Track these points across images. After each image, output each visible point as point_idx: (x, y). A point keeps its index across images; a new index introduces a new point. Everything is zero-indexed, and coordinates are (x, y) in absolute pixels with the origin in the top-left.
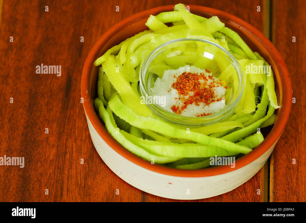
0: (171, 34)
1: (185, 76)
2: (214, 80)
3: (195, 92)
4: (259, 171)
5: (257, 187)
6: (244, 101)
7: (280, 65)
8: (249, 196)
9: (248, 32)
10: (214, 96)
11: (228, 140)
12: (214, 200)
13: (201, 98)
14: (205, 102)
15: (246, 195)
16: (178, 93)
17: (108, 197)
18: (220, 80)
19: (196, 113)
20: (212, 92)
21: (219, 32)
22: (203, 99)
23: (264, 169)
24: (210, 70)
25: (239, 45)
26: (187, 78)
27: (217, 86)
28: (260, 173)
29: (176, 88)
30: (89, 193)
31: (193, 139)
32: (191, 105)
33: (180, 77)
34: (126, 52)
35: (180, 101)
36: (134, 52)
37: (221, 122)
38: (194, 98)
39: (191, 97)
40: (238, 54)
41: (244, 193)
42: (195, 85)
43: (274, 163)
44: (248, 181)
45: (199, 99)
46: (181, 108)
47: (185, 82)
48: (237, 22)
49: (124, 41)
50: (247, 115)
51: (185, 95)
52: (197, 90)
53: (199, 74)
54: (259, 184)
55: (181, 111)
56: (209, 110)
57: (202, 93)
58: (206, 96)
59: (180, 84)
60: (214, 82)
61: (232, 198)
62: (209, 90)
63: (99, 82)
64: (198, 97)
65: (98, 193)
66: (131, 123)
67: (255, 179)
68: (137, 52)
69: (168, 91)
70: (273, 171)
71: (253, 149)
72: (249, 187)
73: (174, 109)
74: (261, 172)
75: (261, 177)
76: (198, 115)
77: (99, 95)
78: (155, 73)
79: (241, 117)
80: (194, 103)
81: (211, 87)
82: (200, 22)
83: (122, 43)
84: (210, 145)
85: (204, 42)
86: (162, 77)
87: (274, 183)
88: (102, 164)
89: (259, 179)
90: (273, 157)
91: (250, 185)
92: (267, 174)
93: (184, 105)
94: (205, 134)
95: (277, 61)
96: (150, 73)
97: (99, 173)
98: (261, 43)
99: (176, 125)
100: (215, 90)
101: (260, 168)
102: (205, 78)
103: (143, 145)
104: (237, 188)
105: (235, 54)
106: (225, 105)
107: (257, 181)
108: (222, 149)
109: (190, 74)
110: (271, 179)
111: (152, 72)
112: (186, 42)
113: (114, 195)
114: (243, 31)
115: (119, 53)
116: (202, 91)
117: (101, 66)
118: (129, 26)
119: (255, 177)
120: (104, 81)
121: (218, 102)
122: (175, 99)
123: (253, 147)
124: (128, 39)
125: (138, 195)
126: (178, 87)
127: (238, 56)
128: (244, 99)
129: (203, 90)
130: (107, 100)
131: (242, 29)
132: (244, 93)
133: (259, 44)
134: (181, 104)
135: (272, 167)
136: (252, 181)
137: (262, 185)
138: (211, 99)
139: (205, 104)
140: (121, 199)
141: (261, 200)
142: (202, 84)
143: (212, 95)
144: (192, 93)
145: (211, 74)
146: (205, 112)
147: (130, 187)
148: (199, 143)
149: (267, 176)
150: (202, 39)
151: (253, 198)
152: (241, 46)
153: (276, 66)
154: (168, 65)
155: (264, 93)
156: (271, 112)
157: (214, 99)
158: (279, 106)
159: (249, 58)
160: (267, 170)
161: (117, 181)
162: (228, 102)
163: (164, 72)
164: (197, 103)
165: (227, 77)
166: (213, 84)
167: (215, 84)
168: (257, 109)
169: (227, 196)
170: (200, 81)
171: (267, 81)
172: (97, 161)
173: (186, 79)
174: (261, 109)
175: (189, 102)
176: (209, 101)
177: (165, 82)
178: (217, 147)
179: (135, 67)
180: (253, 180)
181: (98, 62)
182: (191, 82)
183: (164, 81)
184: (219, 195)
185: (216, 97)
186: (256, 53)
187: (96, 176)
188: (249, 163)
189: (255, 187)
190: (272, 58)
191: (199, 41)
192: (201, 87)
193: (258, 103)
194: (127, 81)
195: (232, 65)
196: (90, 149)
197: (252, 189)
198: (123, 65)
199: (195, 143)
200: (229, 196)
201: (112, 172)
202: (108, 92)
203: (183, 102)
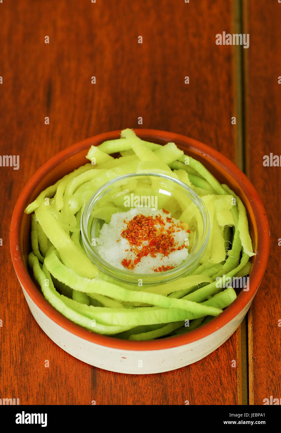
0: (118, 169)
1: (137, 220)
2: (174, 223)
3: (150, 241)
4: (235, 332)
5: (233, 352)
6: (212, 247)
7: (253, 200)
8: (223, 365)
9: (213, 159)
10: (174, 243)
11: (193, 300)
12: (181, 372)
13: (158, 248)
14: (163, 253)
15: (219, 364)
16: (129, 243)
17: (51, 376)
18: (181, 222)
19: (152, 267)
20: (171, 239)
21: (178, 161)
22: (161, 249)
23: (241, 329)
24: (168, 210)
25: (203, 176)
26: (140, 223)
27: (177, 231)
28: (236, 335)
29: (127, 237)
30: (26, 372)
31: (150, 302)
32: (146, 258)
33: (131, 222)
34: (64, 194)
35: (133, 252)
36: (73, 194)
37: (184, 277)
38: (149, 248)
39: (145, 247)
40: (202, 188)
41: (217, 361)
42: (150, 232)
43: (253, 321)
44: (221, 346)
45: (155, 249)
46: (134, 261)
47: (137, 229)
48: (198, 148)
49: (61, 180)
50: (215, 266)
51: (137, 245)
52: (153, 238)
53: (154, 218)
54: (235, 349)
55: (134, 266)
56: (169, 262)
57: (159, 241)
58: (164, 244)
59: (131, 231)
60: (173, 226)
61: (202, 368)
62: (167, 236)
63: (32, 232)
64: (154, 247)
65: (38, 371)
66: (72, 287)
67: (230, 343)
68: (77, 194)
69: (118, 241)
70: (252, 331)
71: (223, 309)
72: (223, 354)
73: (126, 263)
74: (237, 333)
75: (237, 340)
76: (155, 268)
77: (33, 249)
78: (100, 218)
79: (208, 269)
80: (149, 255)
81: (169, 233)
82: (153, 151)
83: (59, 181)
84: (171, 307)
85: (159, 176)
86: (110, 223)
87: (254, 346)
88: (42, 334)
89: (234, 342)
90: (251, 313)
91: (224, 351)
92: (244, 335)
93: (137, 258)
94: (163, 295)
95: (249, 195)
96: (95, 219)
97: (38, 345)
98: (229, 174)
99: (128, 284)
100: (175, 236)
101: (235, 329)
102: (161, 222)
103: (88, 313)
104: (209, 356)
105: (198, 188)
106: (187, 254)
107: (233, 346)
108: (185, 311)
109: (143, 218)
110: (249, 341)
111: (96, 217)
112: (136, 177)
113: (57, 372)
114: (206, 158)
115: (55, 196)
116: (158, 239)
117: (33, 213)
118: (66, 161)
119: (230, 340)
120: (38, 231)
121: (179, 250)
122: (126, 251)
123: (224, 306)
124: (66, 176)
125: (87, 371)
126: (128, 236)
127: (202, 191)
128: (212, 245)
129: (160, 237)
130: (43, 254)
131: (205, 156)
132: (211, 237)
133: (227, 174)
134: (134, 257)
135: (251, 326)
136: (227, 346)
137: (238, 350)
138: (170, 248)
139: (163, 255)
140: (66, 378)
141: (238, 369)
142: (159, 230)
143: (171, 243)
144: (146, 243)
145: (169, 216)
146: (163, 264)
147: (77, 362)
148: (157, 306)
149: (245, 338)
150: (156, 173)
151: (228, 367)
152: (206, 178)
153: (249, 201)
154: (116, 206)
155: (235, 237)
156: (244, 260)
157: (174, 247)
158: (254, 253)
159: (216, 193)
160: (244, 330)
161: (61, 354)
162: (192, 249)
163: (112, 216)
164: (153, 254)
165: (190, 218)
166: (172, 229)
167: (175, 228)
168: (227, 257)
169: (196, 367)
170: (156, 227)
171: (238, 221)
172: (35, 330)
173: (138, 224)
174: (232, 257)
175: (143, 254)
176: (168, 251)
177: (114, 229)
178: (179, 309)
179: (75, 213)
180: (227, 344)
181: (30, 208)
182: (145, 229)
183: (113, 227)
184: (186, 366)
185: (176, 245)
186: (225, 186)
187: (35, 349)
188: (219, 328)
189: (230, 353)
190: (244, 192)
191: (152, 176)
192: (158, 234)
193: (229, 249)
194: (66, 232)
195: (194, 204)
196: (27, 316)
197: (227, 356)
198: (60, 211)
199: (152, 306)
200: (199, 366)
201: (54, 344)
202: (44, 246)
203: (135, 254)
